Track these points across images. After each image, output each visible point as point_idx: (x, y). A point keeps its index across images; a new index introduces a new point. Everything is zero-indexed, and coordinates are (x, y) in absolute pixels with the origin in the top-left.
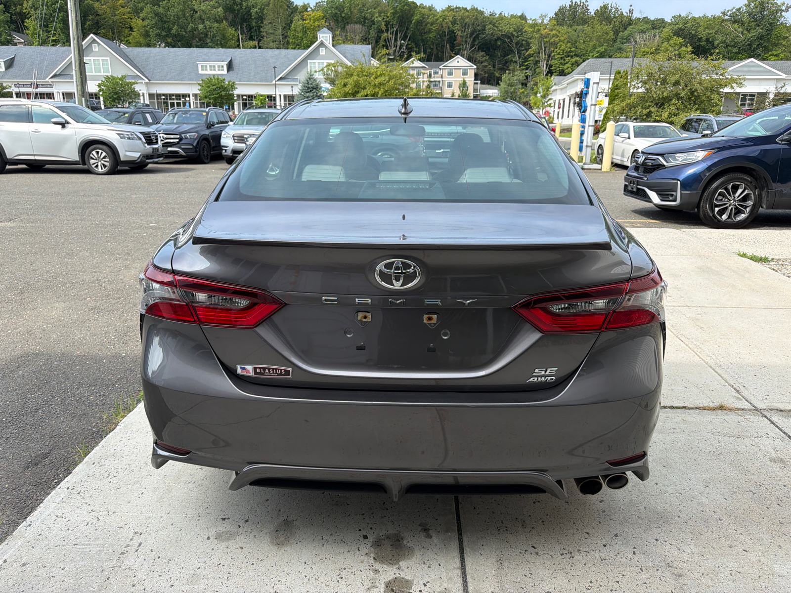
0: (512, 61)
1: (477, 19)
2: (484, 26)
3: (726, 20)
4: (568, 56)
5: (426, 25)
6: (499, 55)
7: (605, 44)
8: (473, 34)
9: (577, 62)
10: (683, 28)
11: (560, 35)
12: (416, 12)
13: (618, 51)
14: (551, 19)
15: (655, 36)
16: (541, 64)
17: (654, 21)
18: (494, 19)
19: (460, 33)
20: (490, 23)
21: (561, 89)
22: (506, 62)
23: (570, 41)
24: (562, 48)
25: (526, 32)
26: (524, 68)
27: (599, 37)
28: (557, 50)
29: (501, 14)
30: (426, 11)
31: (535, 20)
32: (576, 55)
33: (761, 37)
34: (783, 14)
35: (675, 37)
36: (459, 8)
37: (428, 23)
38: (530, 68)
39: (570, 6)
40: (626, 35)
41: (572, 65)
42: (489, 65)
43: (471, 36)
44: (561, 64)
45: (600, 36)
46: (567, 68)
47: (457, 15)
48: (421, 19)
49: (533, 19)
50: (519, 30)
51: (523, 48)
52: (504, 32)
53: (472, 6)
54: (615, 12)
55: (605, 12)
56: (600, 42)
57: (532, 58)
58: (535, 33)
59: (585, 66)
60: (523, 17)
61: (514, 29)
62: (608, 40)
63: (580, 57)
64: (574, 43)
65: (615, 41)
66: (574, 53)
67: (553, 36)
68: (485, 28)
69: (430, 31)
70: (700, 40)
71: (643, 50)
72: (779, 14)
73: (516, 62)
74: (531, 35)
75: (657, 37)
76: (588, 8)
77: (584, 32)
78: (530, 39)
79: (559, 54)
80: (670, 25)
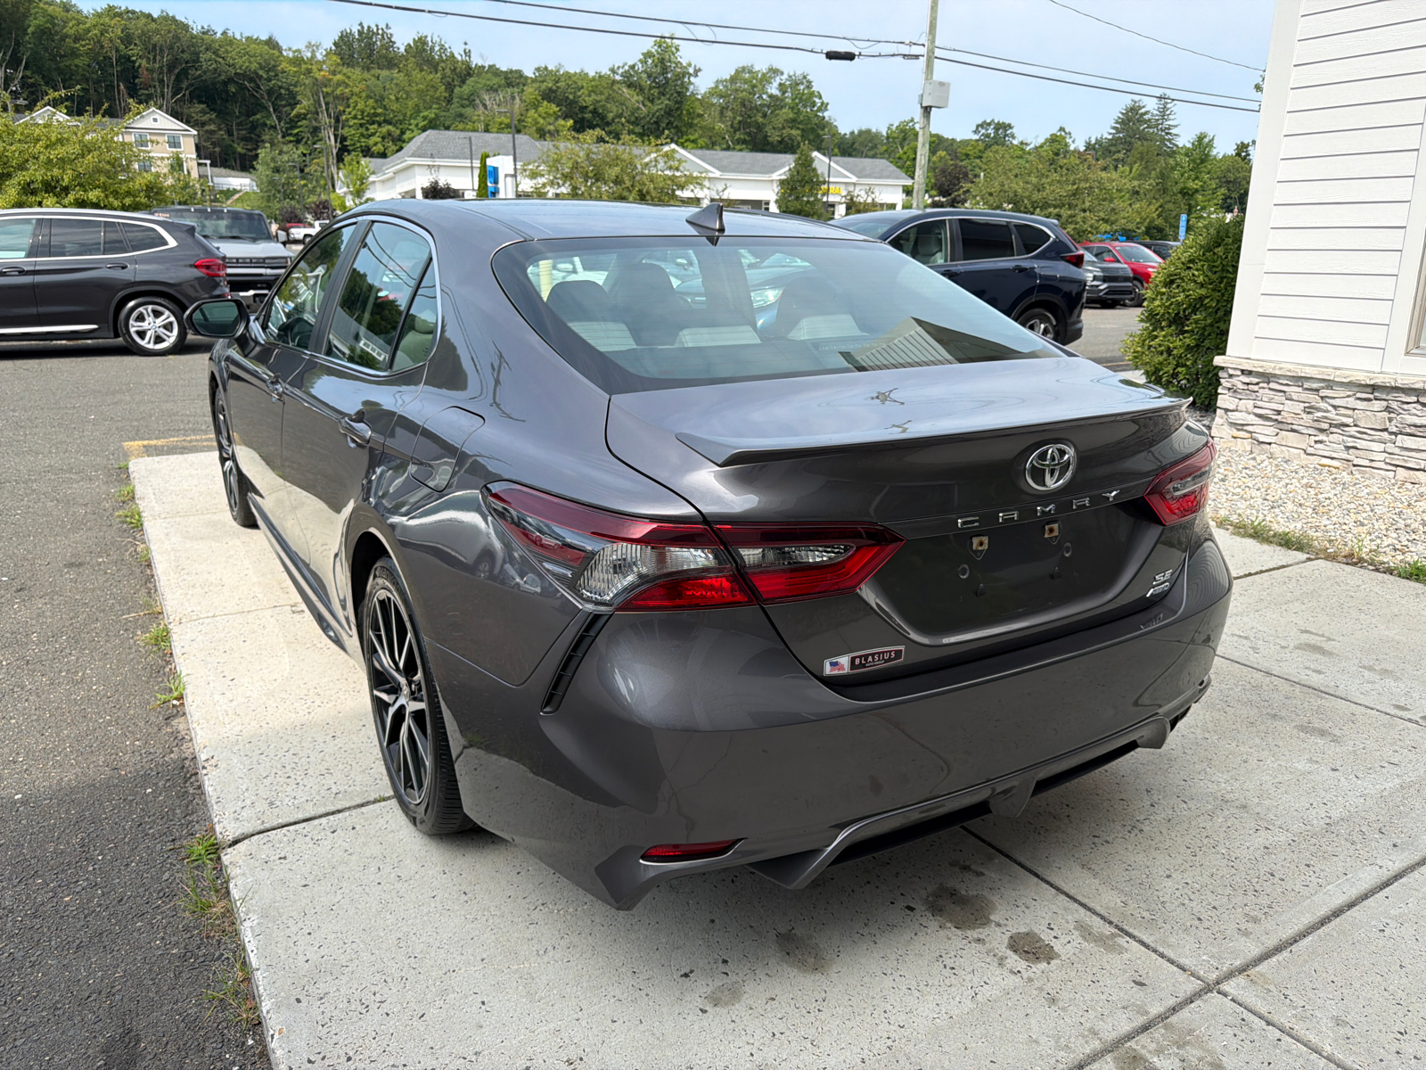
0: (266, 125)
1: (177, 38)
2: (197, 54)
3: (618, 82)
4: (373, 123)
5: (63, 38)
6: (237, 111)
7: (434, 106)
8: (175, 67)
9: (390, 134)
10: (554, 88)
11: (351, 84)
12: (33, 11)
13: (458, 119)
14: (329, 53)
15: (513, 98)
16: (323, 134)
17: (506, 72)
18: (213, 41)
19: (144, 62)
20: (207, 49)
21: (383, 181)
22: (254, 127)
23: (372, 95)
24: (360, 106)
25: (283, 72)
26: (292, 139)
27: (421, 93)
28: (350, 109)
29: (224, 33)
30: (58, 12)
31: (299, 51)
32: (389, 122)
33: (669, 112)
34: (692, 79)
35: (545, 103)
36: (133, 12)
37: (67, 36)
38: (304, 140)
39: (360, 33)
40: (466, 92)
41: (383, 138)
42: (220, 129)
43: (170, 71)
44: (362, 135)
45: (423, 91)
46: (376, 144)
47: (131, 26)
48: (49, 25)
49: (294, 49)
50: (271, 68)
51: (284, 103)
52: (241, 68)
53: (162, 11)
54: (439, 50)
55: (424, 50)
56: (425, 101)
57: (304, 122)
58: (302, 76)
59: (422, 143)
60: (271, 43)
61: (260, 64)
62: (438, 99)
63: (394, 126)
64: (380, 100)
65: (449, 101)
66: (382, 118)
67: (339, 84)
68: (198, 58)
69: (74, 54)
70: (583, 109)
71: (500, 120)
72: (686, 80)
73: (274, 127)
74: (296, 79)
75: (517, 100)
76: (393, 40)
77: (395, 81)
78: (296, 86)
79: (355, 117)
80: (534, 81)
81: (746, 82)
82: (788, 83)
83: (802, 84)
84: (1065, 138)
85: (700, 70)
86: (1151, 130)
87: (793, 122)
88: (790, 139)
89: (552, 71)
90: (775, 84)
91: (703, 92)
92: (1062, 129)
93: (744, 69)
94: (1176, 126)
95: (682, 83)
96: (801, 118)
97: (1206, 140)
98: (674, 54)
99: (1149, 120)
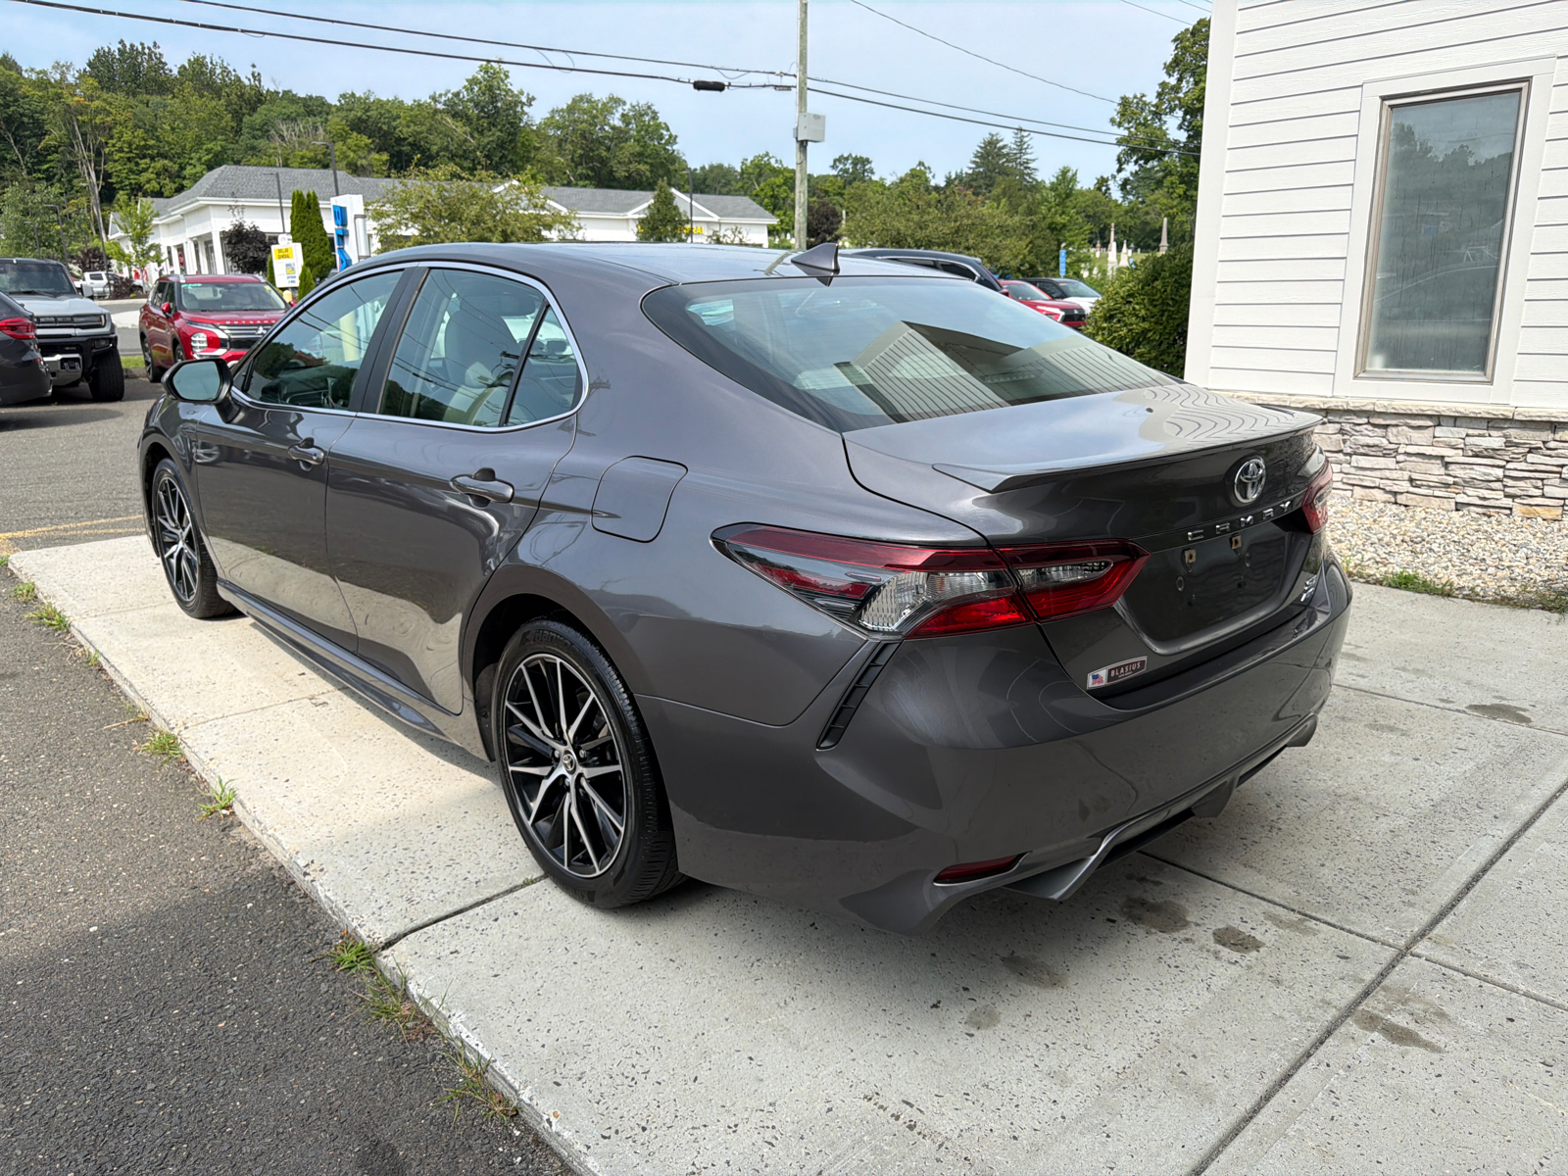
0: (6, 159)
3: (441, 111)
4: (144, 157)
7: (220, 137)
9: (166, 170)
10: (364, 117)
11: (114, 112)
13: (251, 152)
14: (83, 75)
15: (316, 129)
16: (82, 169)
17: (305, 99)
21: (168, 225)
23: (140, 124)
24: (126, 137)
25: (25, 97)
26: (40, 175)
27: (201, 122)
28: (114, 141)
31: (44, 72)
32: (164, 156)
33: (501, 145)
34: (526, 109)
35: (355, 134)
38: (57, 177)
39: (122, 52)
40: (258, 121)
41: (158, 174)
44: (131, 171)
45: (204, 120)
46: (149, 181)
49: (38, 69)
50: (9, 92)
51: (28, 133)
54: (222, 74)
55: (202, 72)
56: (207, 131)
57: (56, 155)
58: (50, 102)
59: (216, 180)
60: (8, 63)
62: (224, 129)
63: (171, 160)
64: (151, 130)
65: (237, 132)
66: (156, 151)
67: (97, 112)
70: (400, 141)
71: (301, 153)
72: (519, 109)
73: (16, 162)
74: (42, 105)
75: (321, 130)
76: (163, 60)
77: (169, 108)
78: (42, 114)
79: (121, 150)
80: (339, 109)
81: (585, 112)
82: (631, 113)
83: (648, 115)
84: (925, 173)
85: (534, 99)
86: (1010, 165)
87: (640, 156)
88: (639, 174)
89: (360, 98)
90: (618, 115)
91: (538, 123)
92: (921, 164)
93: (581, 98)
94: (1034, 160)
95: (515, 112)
96: (649, 151)
97: (1070, 174)
98: (503, 81)
99: (1008, 154)
